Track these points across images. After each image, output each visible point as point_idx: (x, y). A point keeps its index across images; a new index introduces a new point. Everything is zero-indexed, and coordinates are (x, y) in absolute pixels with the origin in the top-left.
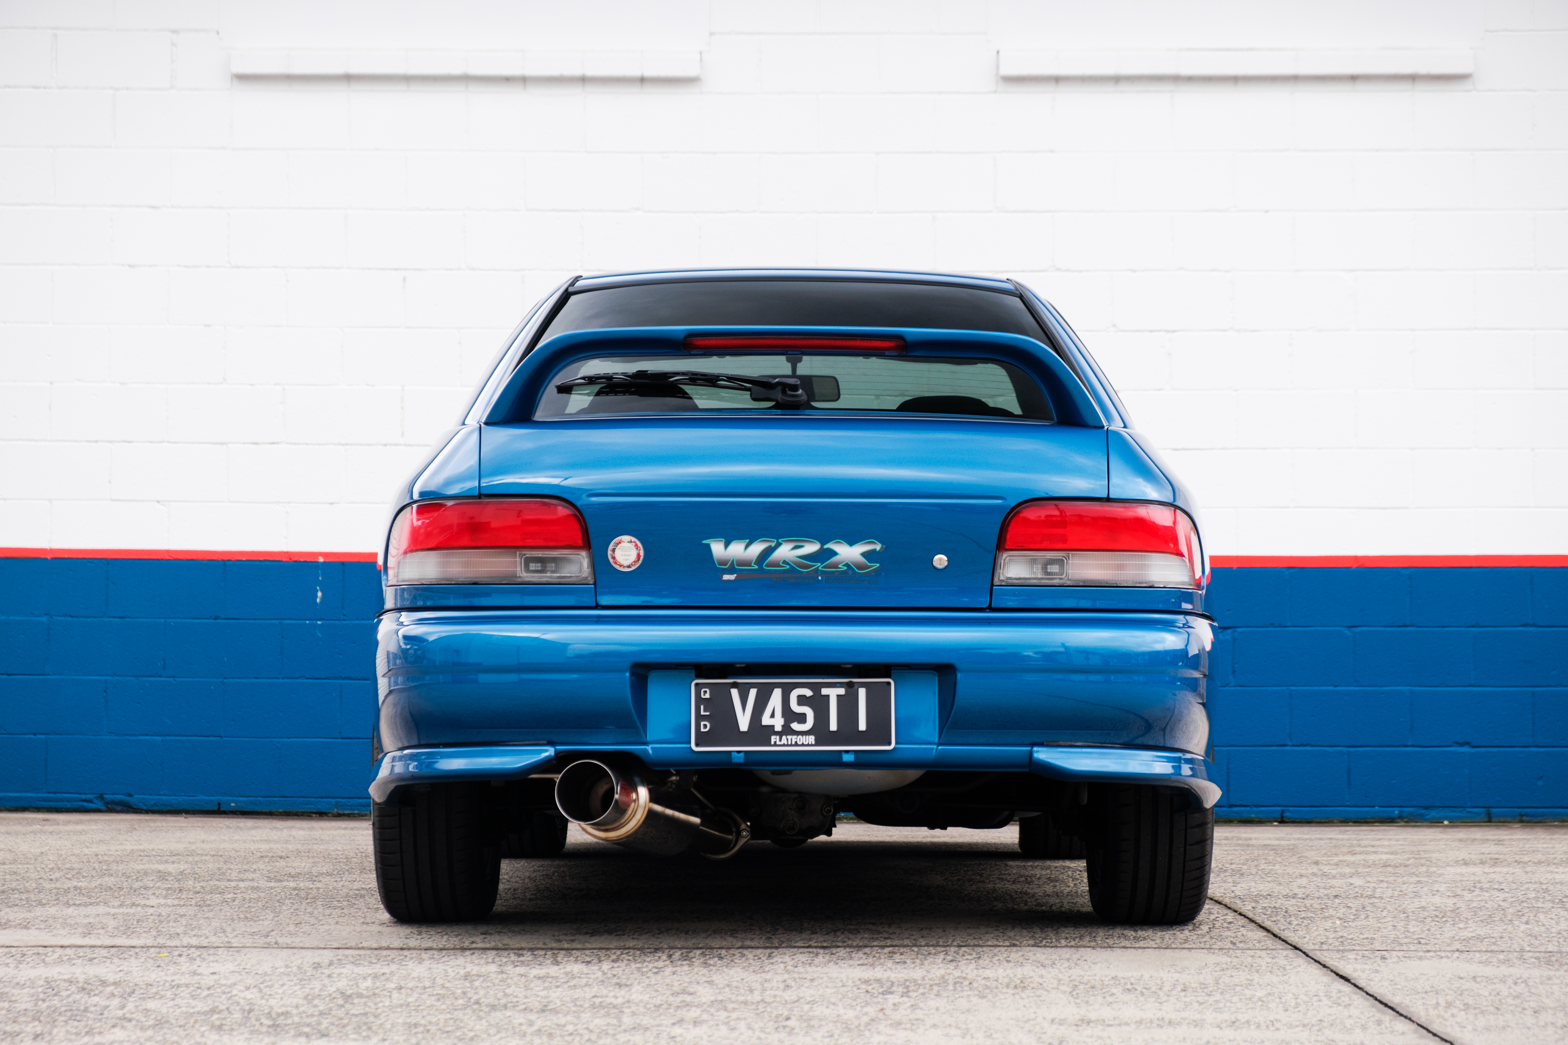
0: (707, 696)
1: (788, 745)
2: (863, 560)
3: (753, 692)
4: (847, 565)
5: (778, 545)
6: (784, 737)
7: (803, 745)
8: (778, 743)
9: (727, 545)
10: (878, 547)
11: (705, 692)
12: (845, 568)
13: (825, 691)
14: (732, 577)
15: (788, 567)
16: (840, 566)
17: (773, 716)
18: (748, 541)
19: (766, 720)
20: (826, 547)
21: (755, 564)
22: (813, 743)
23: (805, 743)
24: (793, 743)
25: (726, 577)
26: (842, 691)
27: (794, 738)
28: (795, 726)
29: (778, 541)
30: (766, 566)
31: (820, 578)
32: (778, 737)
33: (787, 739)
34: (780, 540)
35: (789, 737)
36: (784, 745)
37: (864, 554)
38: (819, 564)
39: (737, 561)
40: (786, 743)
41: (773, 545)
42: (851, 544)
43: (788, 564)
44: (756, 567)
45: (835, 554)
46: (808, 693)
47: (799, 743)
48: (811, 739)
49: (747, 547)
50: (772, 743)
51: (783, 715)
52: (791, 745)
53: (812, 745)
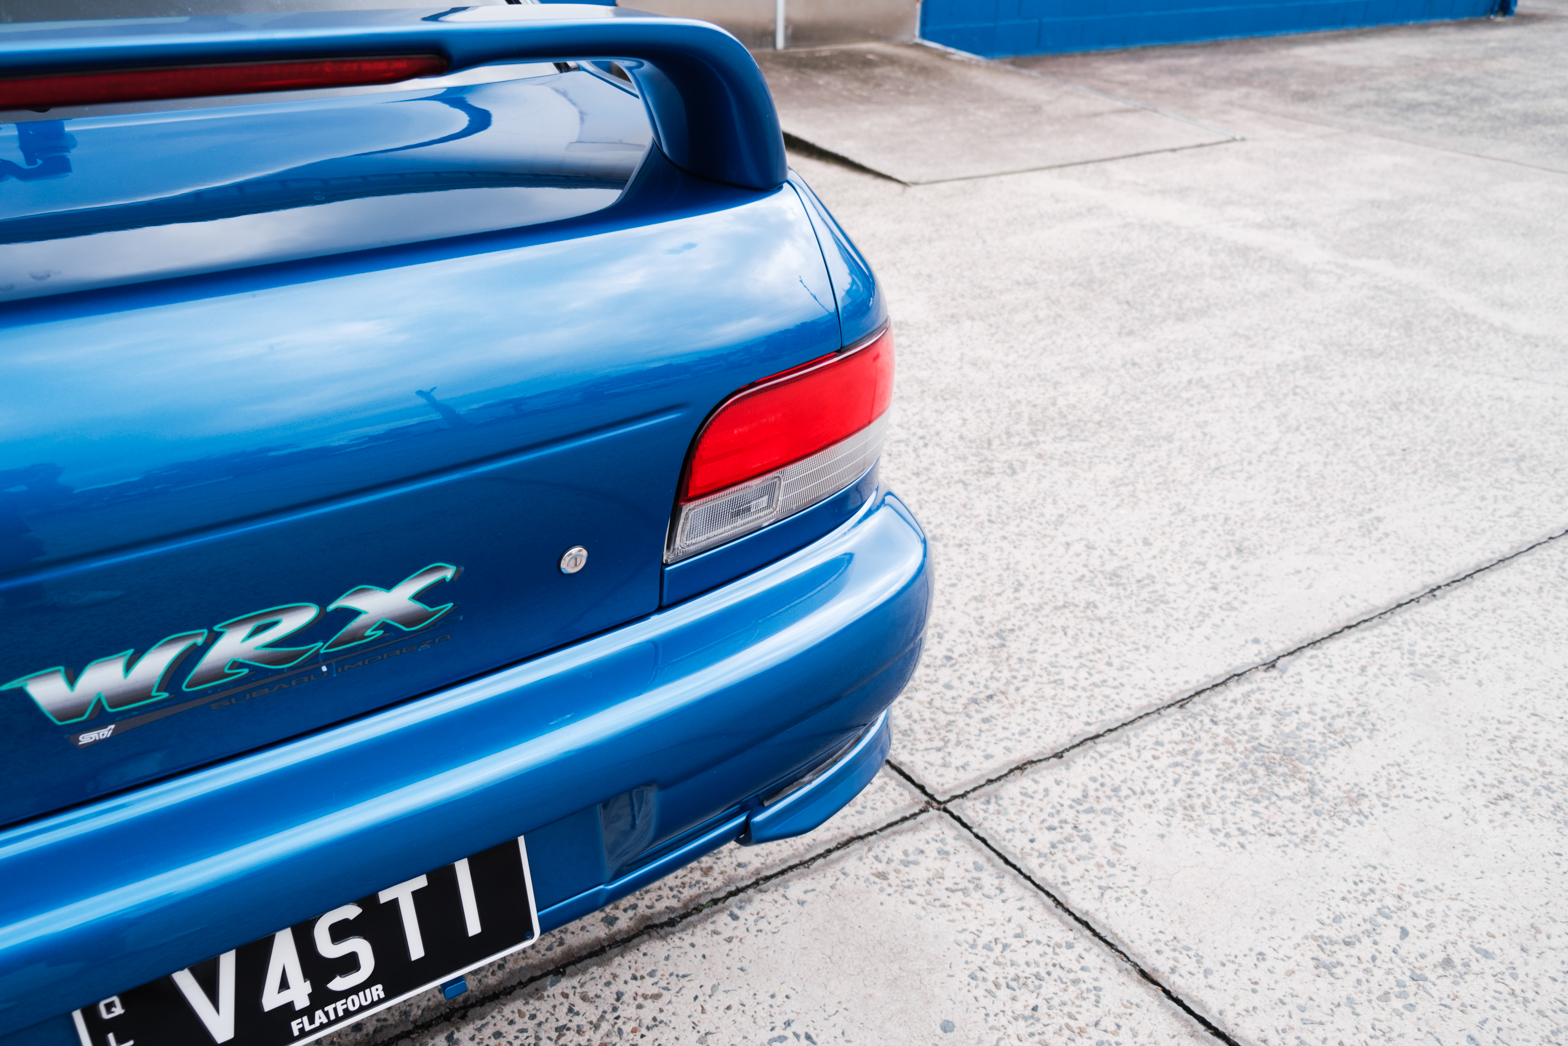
0: (118, 1010)
1: (330, 1023)
2: (419, 606)
3: (228, 964)
4: (384, 626)
5: (214, 637)
6: (319, 1013)
7: (362, 1009)
8: (308, 1028)
9: (72, 679)
10: (449, 573)
11: (109, 1007)
12: (380, 633)
13: (385, 896)
14: (105, 733)
15: (246, 671)
16: (368, 633)
17: (284, 985)
18: (130, 652)
19: (271, 1000)
20: (331, 607)
21: (158, 691)
22: (382, 996)
23: (364, 1003)
24: (341, 1014)
25: (86, 738)
26: (421, 882)
27: (340, 1006)
28: (338, 984)
29: (211, 631)
30: (187, 687)
31: (324, 669)
32: (305, 1019)
33: (327, 1014)
34: (216, 628)
35: (330, 1008)
36: (323, 1026)
37: (418, 597)
38: (320, 644)
39: (108, 699)
40: (325, 1021)
41: (200, 641)
42: (388, 584)
43: (242, 665)
44: (165, 695)
45: (355, 613)
46: (351, 912)
47: (352, 1008)
48: (378, 991)
49: (129, 666)
50: (296, 1033)
51: (306, 976)
52: (338, 1020)
53: (380, 1001)
